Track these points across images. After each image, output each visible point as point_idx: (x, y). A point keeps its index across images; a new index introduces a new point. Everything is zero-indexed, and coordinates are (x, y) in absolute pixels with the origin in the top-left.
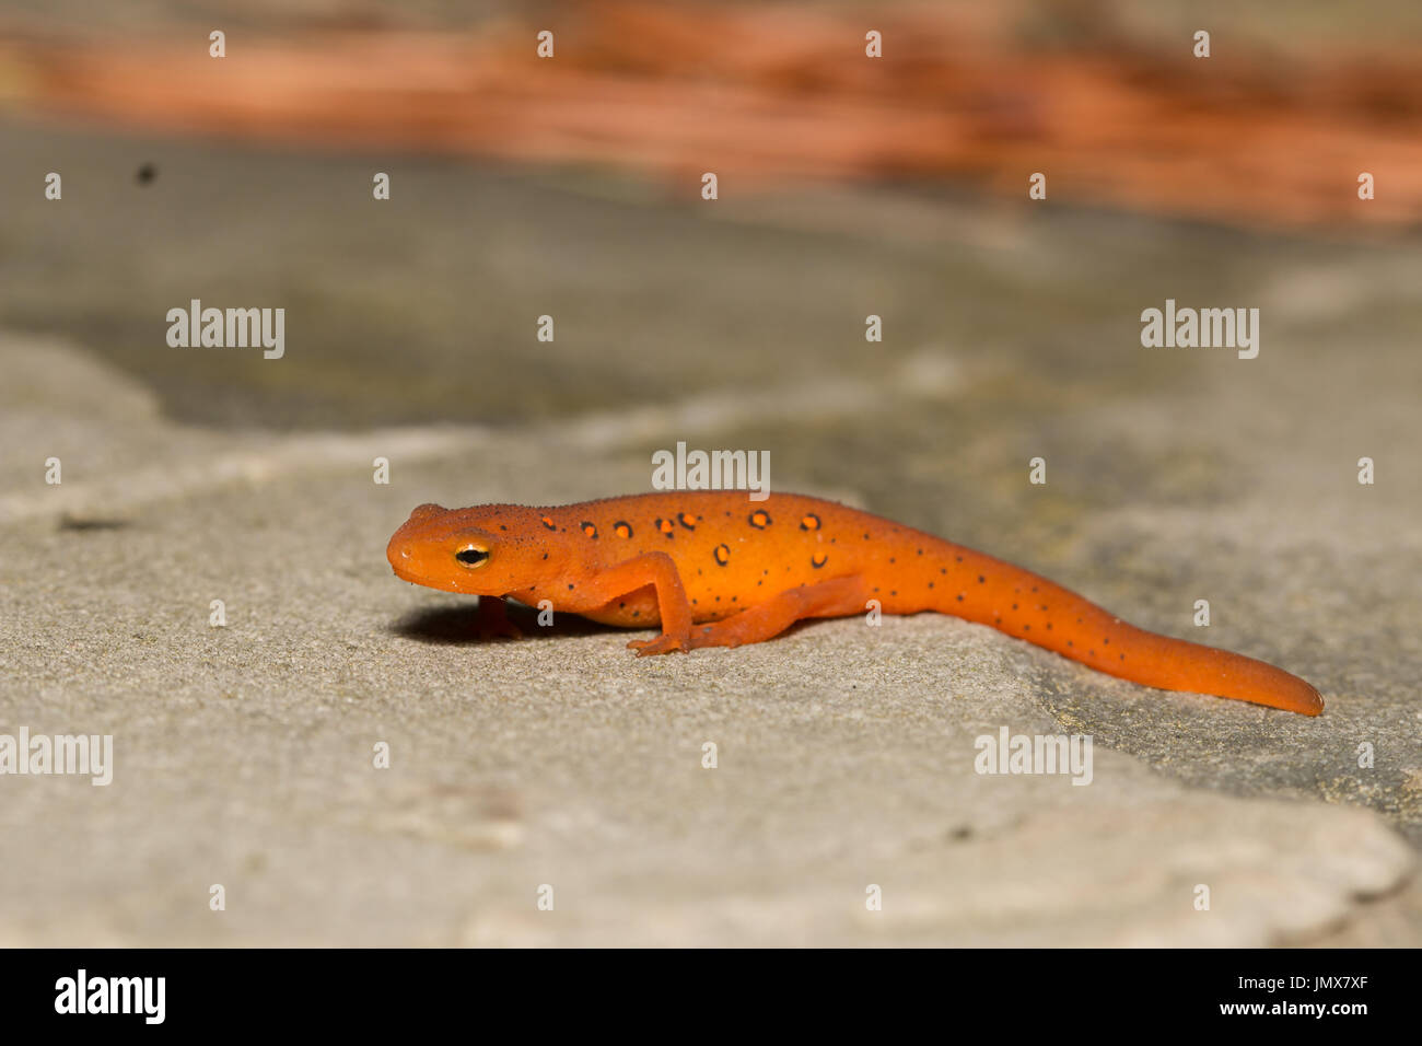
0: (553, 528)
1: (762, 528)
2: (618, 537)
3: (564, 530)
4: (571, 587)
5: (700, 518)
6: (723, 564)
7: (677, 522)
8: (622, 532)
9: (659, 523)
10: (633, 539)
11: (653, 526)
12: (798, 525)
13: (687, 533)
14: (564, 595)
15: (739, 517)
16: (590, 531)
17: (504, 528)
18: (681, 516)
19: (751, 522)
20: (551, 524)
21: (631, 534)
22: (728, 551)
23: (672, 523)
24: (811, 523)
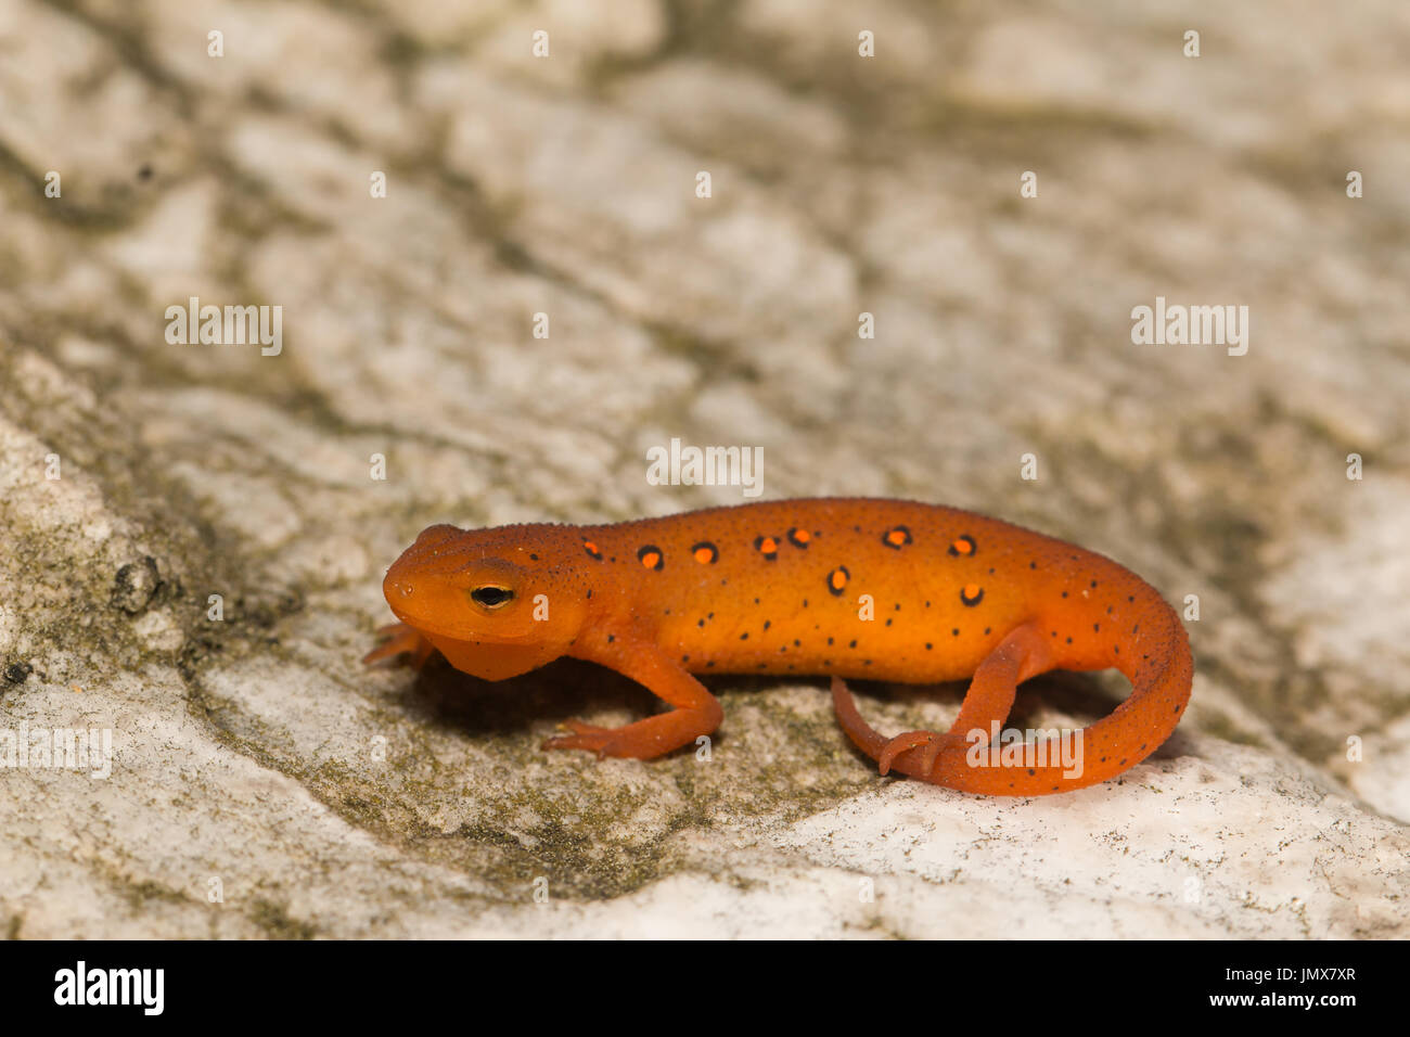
0: (598, 557)
1: (897, 548)
2: (696, 563)
3: (613, 560)
4: (611, 639)
5: (817, 534)
6: (837, 592)
7: (785, 540)
8: (703, 556)
9: (759, 542)
10: (717, 565)
11: (751, 546)
12: (947, 547)
13: (796, 553)
14: (600, 648)
15: (870, 533)
16: (651, 560)
17: (534, 557)
18: (792, 532)
19: (886, 542)
20: (595, 551)
21: (714, 559)
22: (848, 576)
23: (777, 541)
24: (963, 547)
